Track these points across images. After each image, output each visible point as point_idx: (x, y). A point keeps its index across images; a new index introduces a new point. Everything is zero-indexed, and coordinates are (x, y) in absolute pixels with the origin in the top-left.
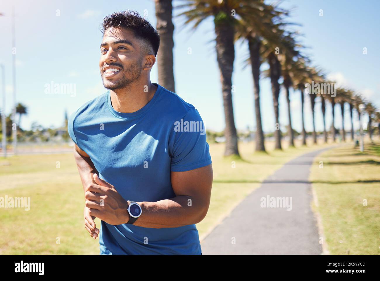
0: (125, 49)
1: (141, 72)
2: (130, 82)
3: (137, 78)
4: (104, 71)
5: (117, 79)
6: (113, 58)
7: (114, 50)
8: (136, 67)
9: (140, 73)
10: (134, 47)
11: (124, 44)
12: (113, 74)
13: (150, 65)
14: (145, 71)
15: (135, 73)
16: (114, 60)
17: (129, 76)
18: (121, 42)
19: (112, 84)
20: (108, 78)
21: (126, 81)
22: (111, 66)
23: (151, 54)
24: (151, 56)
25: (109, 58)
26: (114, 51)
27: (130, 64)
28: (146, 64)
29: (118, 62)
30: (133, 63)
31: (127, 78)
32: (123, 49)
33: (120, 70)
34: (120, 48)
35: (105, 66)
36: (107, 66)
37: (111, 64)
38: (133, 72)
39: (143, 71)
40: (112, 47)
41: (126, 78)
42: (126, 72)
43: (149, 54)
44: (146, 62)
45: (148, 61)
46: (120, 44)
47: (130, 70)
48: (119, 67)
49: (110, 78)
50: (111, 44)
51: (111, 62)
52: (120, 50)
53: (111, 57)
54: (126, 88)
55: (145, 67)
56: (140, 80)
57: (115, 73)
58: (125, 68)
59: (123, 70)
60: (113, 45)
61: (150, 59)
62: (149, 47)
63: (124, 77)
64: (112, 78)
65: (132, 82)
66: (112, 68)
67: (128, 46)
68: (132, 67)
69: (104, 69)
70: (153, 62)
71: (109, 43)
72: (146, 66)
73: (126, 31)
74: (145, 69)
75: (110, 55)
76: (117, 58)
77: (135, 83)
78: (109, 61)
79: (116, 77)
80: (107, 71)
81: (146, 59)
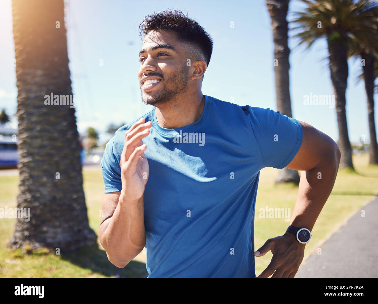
0: (166, 55)
1: (187, 81)
2: (174, 94)
3: (184, 89)
4: (143, 83)
5: (157, 92)
6: (151, 66)
7: (153, 57)
8: (181, 75)
9: (187, 83)
10: (177, 52)
11: (164, 50)
12: (152, 85)
13: (199, 73)
14: (193, 80)
15: (180, 83)
16: (153, 69)
17: (171, 87)
18: (161, 47)
19: (150, 97)
20: (146, 91)
21: (168, 92)
22: (150, 76)
23: (200, 60)
24: (200, 63)
25: (146, 67)
26: (153, 59)
27: (172, 73)
28: (195, 73)
29: (157, 71)
30: (175, 71)
31: (169, 89)
32: (163, 55)
33: (160, 80)
34: (160, 54)
35: (143, 77)
36: (145, 77)
37: (150, 74)
38: (177, 81)
39: (191, 81)
40: (150, 54)
41: (167, 90)
42: (167, 82)
43: (198, 60)
44: (194, 70)
45: (196, 69)
46: (160, 50)
47: (172, 80)
48: (159, 77)
49: (148, 91)
50: (150, 50)
51: (149, 72)
52: (160, 57)
53: (149, 65)
54: (169, 102)
55: (193, 76)
56: (188, 91)
57: (154, 85)
58: (166, 77)
59: (164, 80)
60: (151, 51)
61: (199, 66)
62: (197, 52)
63: (165, 89)
64: (151, 90)
65: (176, 93)
66: (151, 79)
67: (170, 51)
68: (175, 75)
69: (143, 81)
70: (204, 69)
71: (147, 50)
72: (194, 74)
73: (167, 34)
74: (193, 79)
75: (148, 64)
76: (157, 67)
77: (182, 95)
78: (147, 71)
79: (155, 89)
80: (146, 83)
81: (195, 67)
